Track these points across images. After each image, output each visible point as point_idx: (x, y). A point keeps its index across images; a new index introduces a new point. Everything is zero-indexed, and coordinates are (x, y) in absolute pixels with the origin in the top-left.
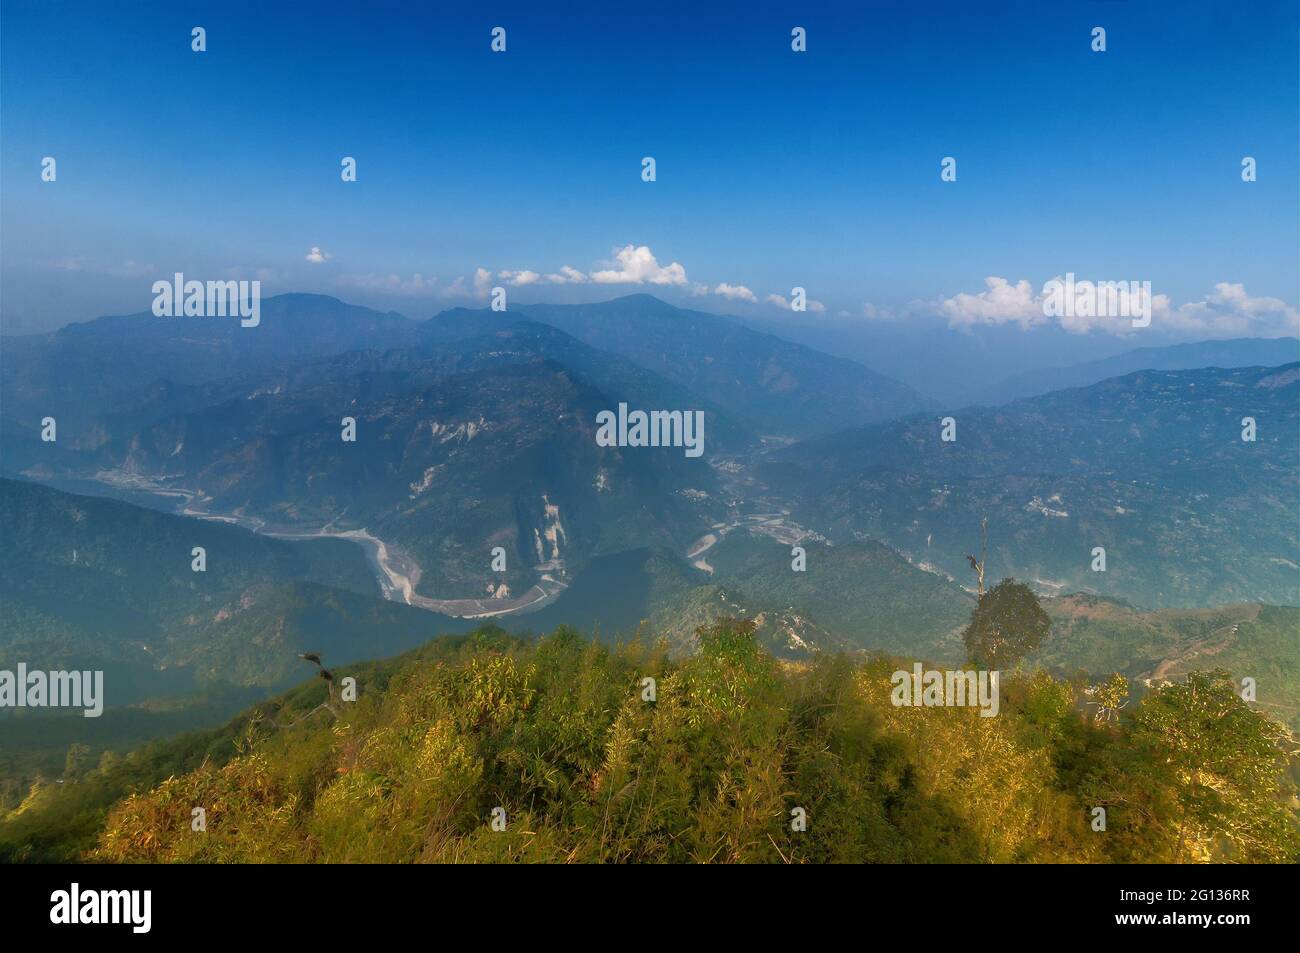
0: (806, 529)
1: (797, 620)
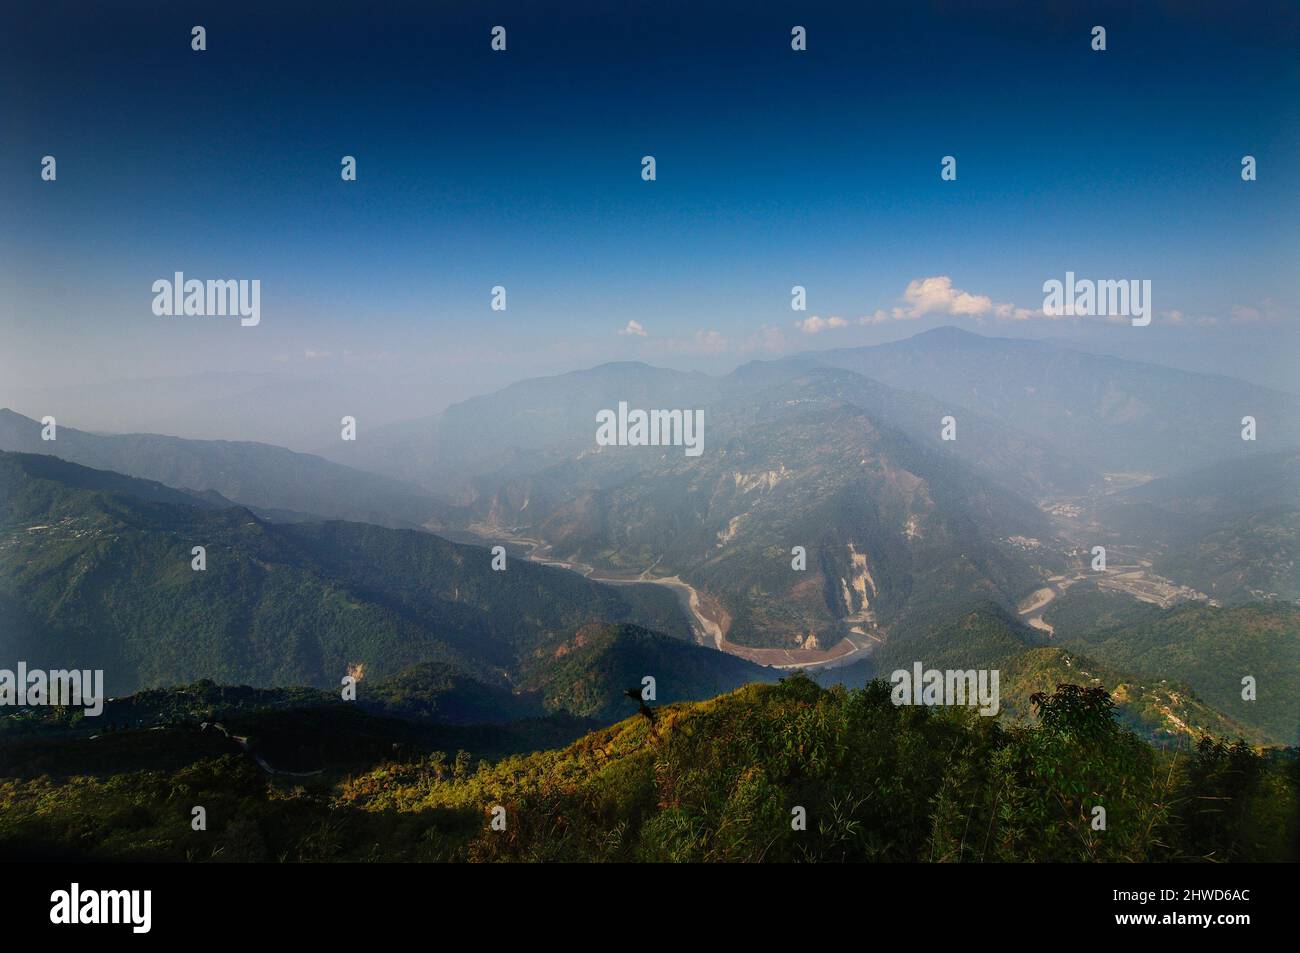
0: (1177, 585)
1: (1173, 696)
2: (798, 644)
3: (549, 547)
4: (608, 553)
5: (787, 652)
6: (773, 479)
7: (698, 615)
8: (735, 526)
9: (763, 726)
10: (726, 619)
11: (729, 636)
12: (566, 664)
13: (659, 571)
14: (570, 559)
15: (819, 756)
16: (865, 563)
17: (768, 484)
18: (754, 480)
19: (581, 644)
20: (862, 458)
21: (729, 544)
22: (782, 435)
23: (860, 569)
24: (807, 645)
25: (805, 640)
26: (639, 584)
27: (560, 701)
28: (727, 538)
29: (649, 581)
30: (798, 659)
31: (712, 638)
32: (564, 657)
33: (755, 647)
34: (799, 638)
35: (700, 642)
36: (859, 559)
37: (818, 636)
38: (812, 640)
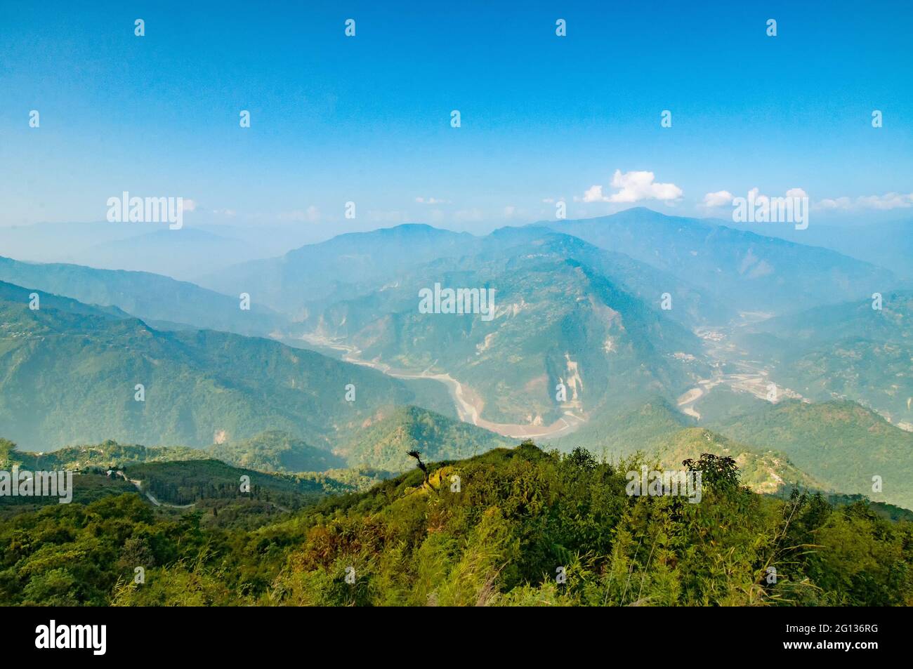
0: (784, 388)
1: (776, 461)
2: (529, 422)
3: (360, 352)
4: (400, 357)
5: (521, 427)
6: (516, 309)
7: (462, 401)
8: (489, 340)
9: (501, 478)
10: (481, 404)
11: (483, 416)
12: (368, 433)
13: (434, 369)
14: (374, 361)
15: (538, 499)
16: (576, 367)
17: (512, 313)
18: (503, 309)
19: (380, 419)
20: (577, 296)
21: (484, 353)
22: (523, 279)
23: (573, 372)
24: (535, 422)
25: (533, 419)
26: (421, 379)
27: (364, 458)
28: (483, 348)
29: (428, 377)
30: (529, 432)
31: (470, 416)
32: (368, 428)
33: (499, 423)
34: (529, 418)
35: (462, 419)
36: (572, 365)
37: (543, 416)
38: (538, 419)
